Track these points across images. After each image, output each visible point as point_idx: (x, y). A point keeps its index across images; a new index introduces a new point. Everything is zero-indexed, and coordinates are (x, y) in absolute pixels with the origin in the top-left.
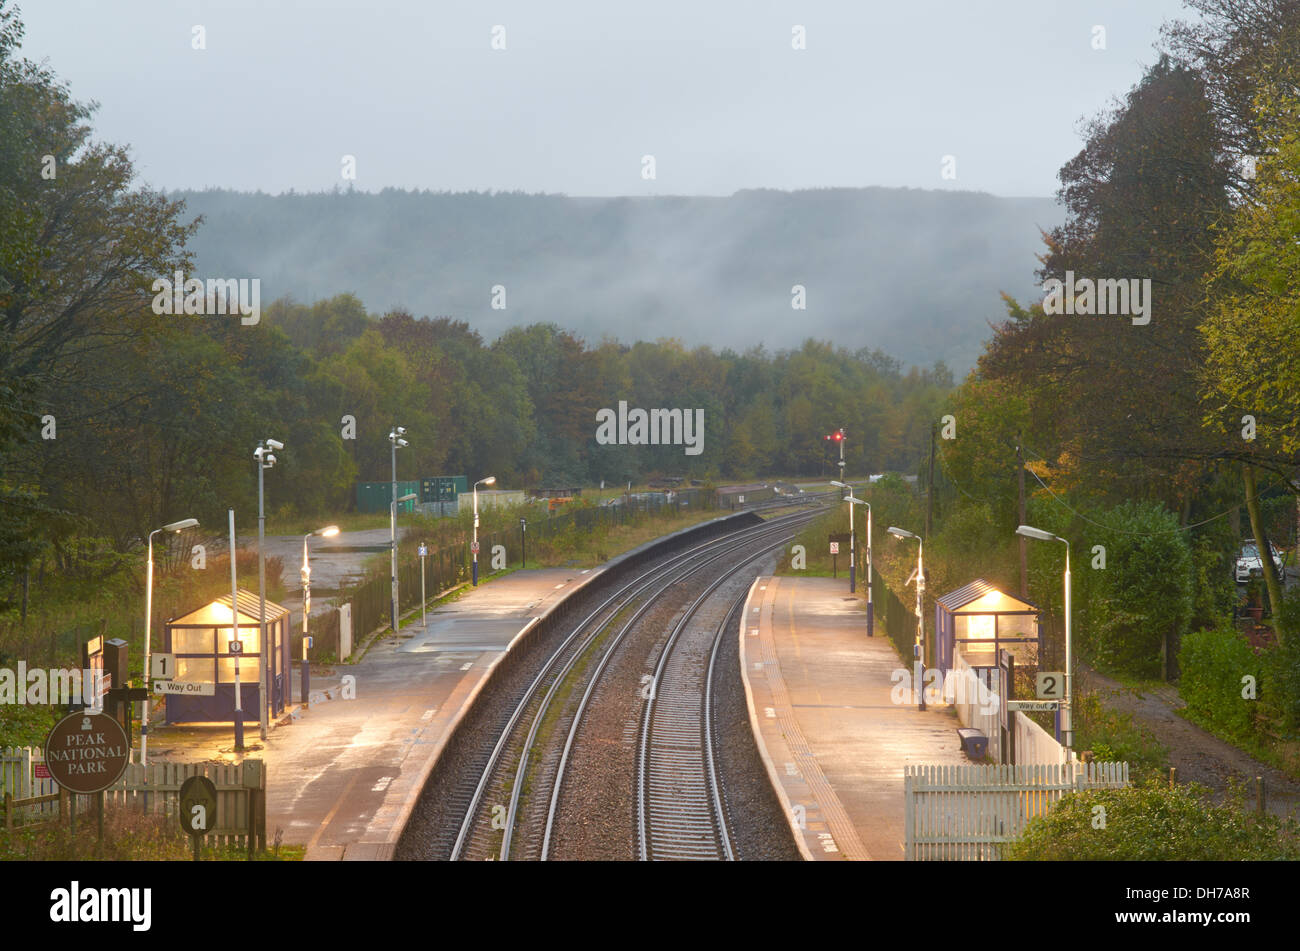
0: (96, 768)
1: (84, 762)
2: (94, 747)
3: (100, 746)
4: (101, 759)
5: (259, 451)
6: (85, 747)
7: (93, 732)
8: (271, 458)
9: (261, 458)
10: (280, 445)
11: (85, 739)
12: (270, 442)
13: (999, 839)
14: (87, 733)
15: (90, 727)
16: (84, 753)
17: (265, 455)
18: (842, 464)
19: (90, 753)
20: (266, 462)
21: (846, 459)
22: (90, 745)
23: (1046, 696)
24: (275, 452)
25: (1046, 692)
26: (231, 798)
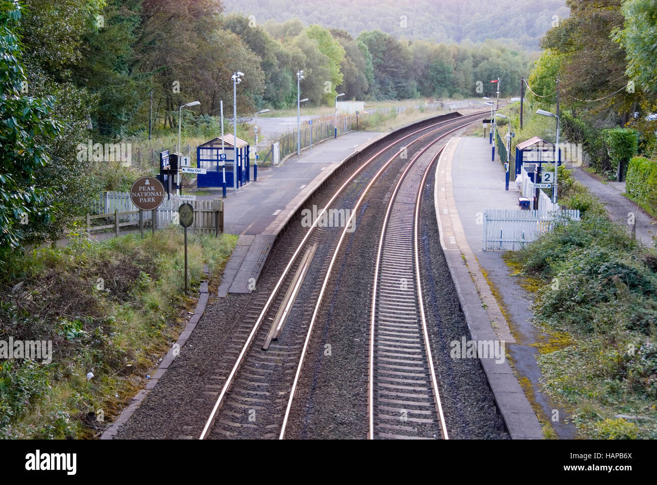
0: (151, 200)
1: (146, 198)
2: (150, 192)
3: (153, 191)
4: (153, 197)
5: (234, 77)
6: (147, 192)
7: (150, 186)
8: (239, 80)
9: (235, 79)
10: (243, 74)
11: (146, 189)
12: (239, 73)
13: (523, 240)
14: (147, 186)
15: (149, 184)
16: (146, 194)
17: (237, 78)
18: (498, 92)
19: (148, 194)
20: (237, 81)
21: (500, 91)
22: (149, 191)
23: (546, 182)
24: (241, 77)
25: (546, 180)
26: (210, 214)
